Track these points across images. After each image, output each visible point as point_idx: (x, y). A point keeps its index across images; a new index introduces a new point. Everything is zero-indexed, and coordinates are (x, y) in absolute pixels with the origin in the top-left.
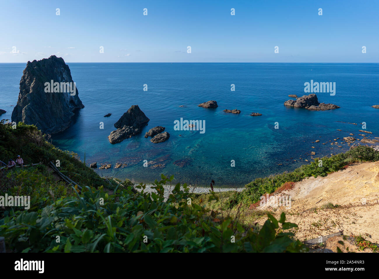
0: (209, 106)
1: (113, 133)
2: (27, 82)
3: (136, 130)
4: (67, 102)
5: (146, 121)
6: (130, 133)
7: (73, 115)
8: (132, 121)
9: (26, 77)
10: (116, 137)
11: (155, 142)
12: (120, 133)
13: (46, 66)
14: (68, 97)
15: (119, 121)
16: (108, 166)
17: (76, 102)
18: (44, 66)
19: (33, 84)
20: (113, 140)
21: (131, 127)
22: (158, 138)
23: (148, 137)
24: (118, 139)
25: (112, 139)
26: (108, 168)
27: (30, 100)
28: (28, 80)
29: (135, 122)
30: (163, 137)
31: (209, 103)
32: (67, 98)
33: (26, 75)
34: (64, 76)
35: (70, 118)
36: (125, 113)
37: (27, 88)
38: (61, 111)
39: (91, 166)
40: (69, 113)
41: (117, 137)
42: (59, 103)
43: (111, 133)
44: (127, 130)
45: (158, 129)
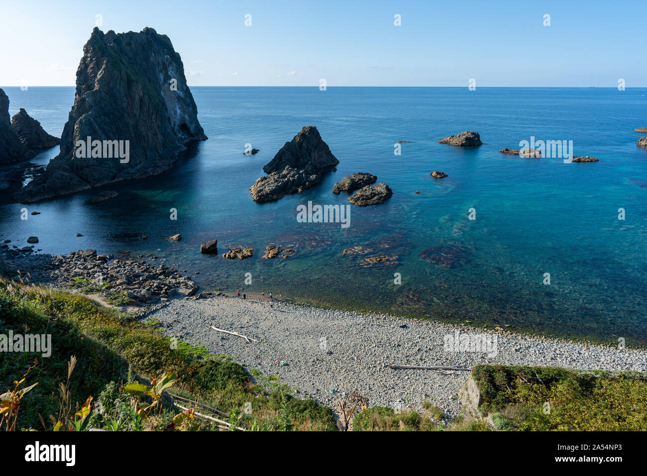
0: (464, 142)
1: (262, 181)
2: (89, 70)
3: (313, 177)
4: (175, 125)
5: (332, 164)
6: (299, 182)
7: (183, 150)
8: (302, 160)
9: (89, 59)
10: (267, 189)
11: (359, 203)
12: (276, 181)
13: (133, 46)
14: (177, 115)
15: (274, 160)
16: (245, 252)
17: (192, 128)
18: (129, 44)
19: (100, 74)
20: (260, 194)
21: (301, 172)
22: (367, 196)
23: (341, 193)
24: (273, 192)
25: (259, 192)
26: (244, 257)
27: (93, 105)
28: (91, 66)
29: (310, 162)
30: (379, 194)
31: (464, 137)
32: (174, 117)
33: (89, 55)
34: (169, 73)
35: (176, 154)
36: (287, 143)
37: (90, 82)
38: (156, 134)
39: (203, 248)
40: (176, 144)
41: (271, 188)
42: (153, 118)
43: (257, 181)
44: (293, 176)
45: (361, 177)
